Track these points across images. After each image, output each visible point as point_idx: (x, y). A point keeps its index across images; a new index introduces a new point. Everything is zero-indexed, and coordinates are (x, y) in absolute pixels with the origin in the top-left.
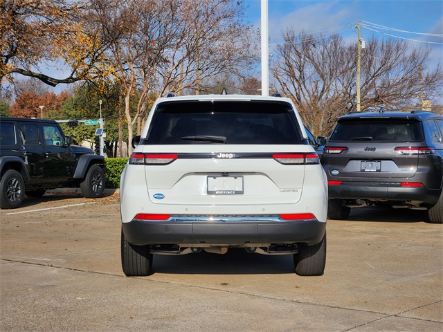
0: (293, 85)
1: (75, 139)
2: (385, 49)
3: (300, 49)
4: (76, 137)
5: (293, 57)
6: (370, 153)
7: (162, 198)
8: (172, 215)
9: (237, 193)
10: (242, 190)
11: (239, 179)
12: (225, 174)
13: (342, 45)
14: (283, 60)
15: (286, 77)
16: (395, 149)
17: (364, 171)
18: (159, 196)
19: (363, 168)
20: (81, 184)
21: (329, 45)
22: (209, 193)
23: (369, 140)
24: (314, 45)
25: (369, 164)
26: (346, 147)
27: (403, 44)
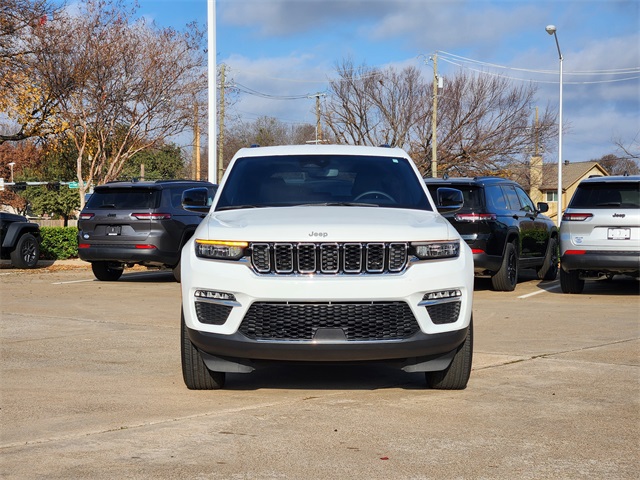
0: (352, 134)
1: (61, 208)
2: (476, 87)
3: (361, 87)
4: (62, 205)
5: (353, 98)
13: (419, 82)
14: (339, 102)
15: (342, 125)
20: (12, 254)
21: (402, 82)
24: (381, 82)
27: (501, 81)
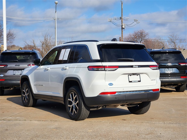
6: (17, 67)
7: (112, 85)
8: (117, 92)
9: (139, 81)
10: (140, 80)
11: (139, 76)
12: (134, 74)
16: (28, 65)
17: (15, 75)
18: (111, 84)
19: (14, 73)
22: (130, 82)
23: (16, 62)
25: (17, 71)
26: (7, 65)
